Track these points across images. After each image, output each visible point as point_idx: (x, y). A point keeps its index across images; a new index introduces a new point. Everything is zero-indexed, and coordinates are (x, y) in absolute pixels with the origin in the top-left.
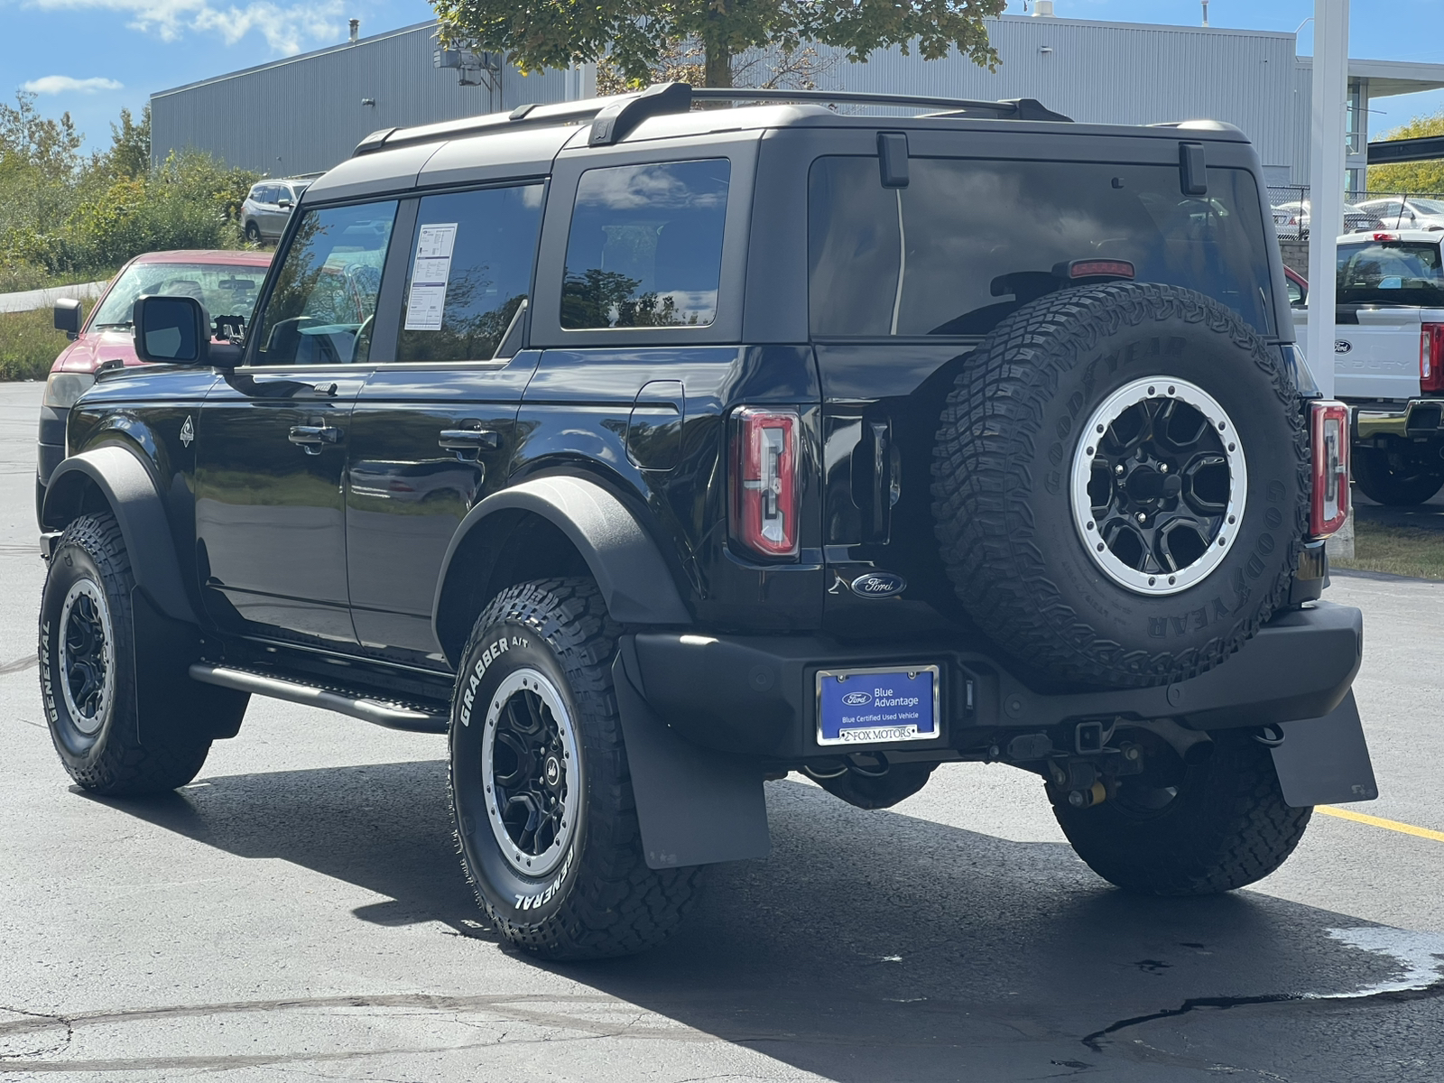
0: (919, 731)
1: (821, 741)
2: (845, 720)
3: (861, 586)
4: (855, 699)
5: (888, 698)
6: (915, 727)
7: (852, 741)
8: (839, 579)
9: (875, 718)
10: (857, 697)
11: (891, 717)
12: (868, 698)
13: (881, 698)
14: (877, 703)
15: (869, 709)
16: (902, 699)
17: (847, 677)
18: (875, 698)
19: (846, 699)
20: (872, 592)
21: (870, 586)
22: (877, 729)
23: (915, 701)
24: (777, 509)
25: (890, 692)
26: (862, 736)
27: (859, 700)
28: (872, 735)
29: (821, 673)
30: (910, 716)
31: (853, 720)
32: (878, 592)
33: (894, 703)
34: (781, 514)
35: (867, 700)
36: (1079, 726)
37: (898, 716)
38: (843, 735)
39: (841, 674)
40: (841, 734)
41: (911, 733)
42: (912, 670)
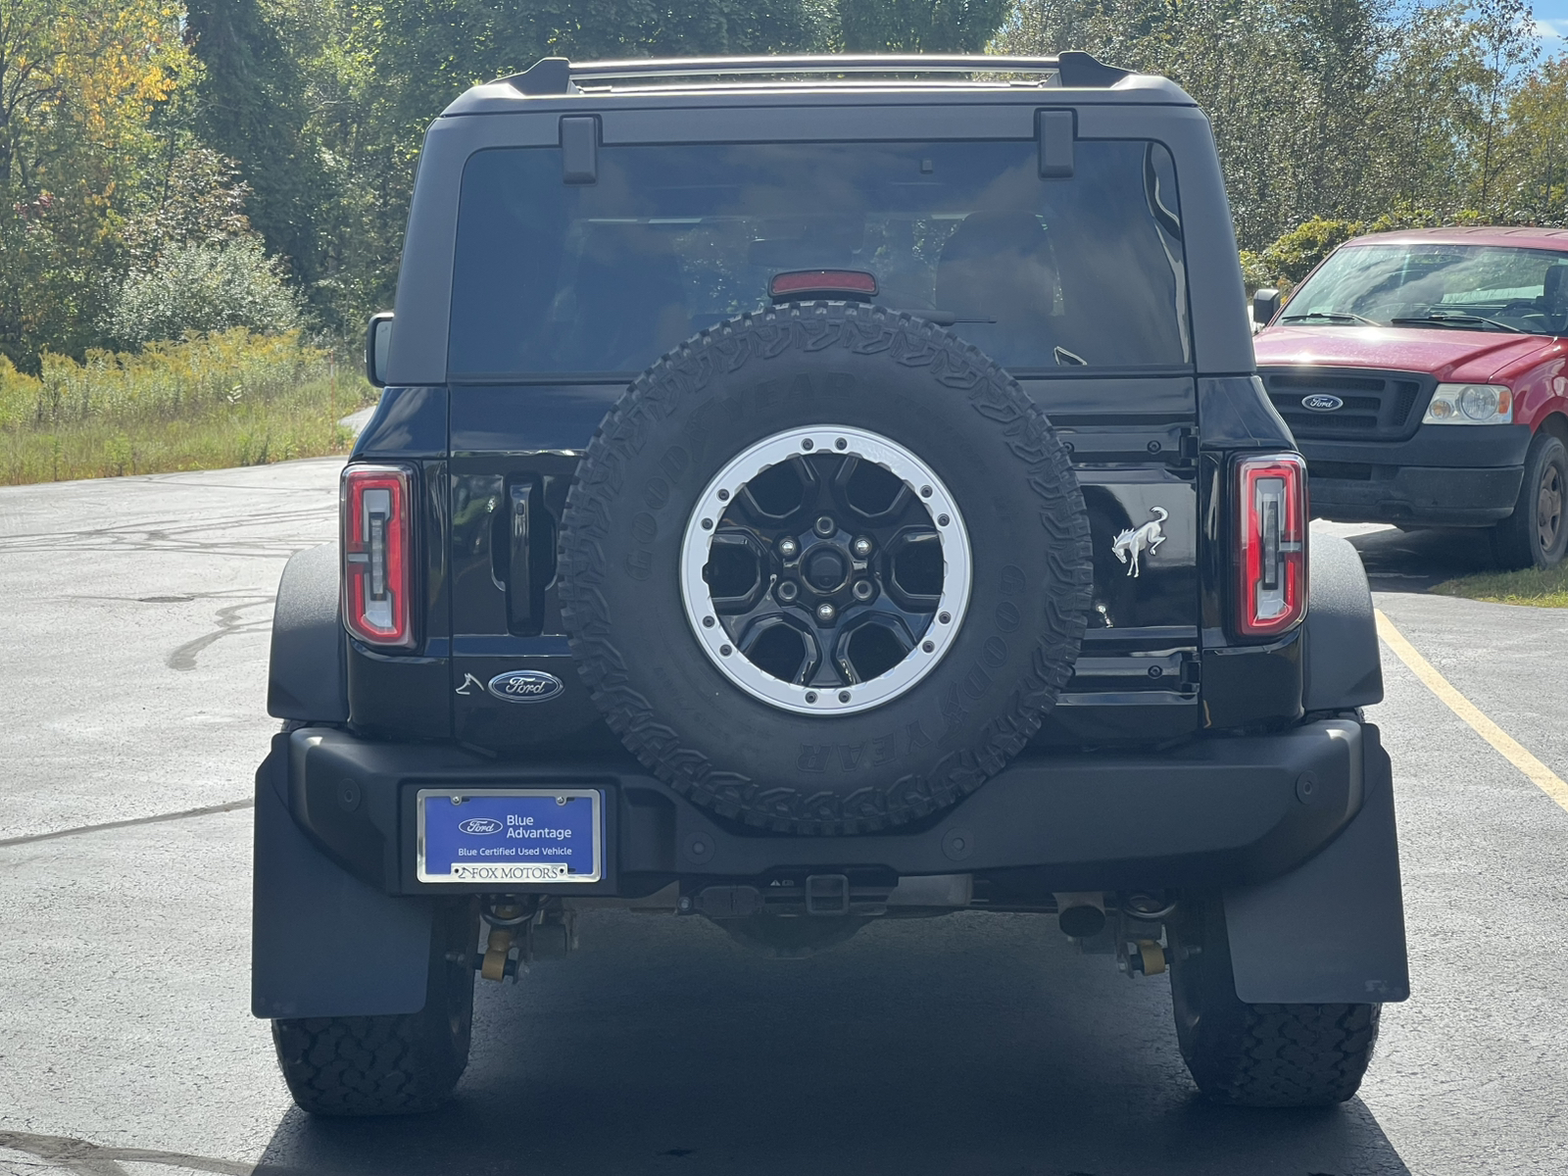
0: (570, 871)
1: (423, 876)
2: (462, 852)
3: (500, 687)
4: (477, 826)
5: (526, 828)
6: (565, 866)
7: (468, 879)
8: (469, 677)
9: (507, 852)
10: (481, 825)
11: (531, 852)
12: (497, 826)
13: (516, 828)
14: (511, 833)
15: (500, 839)
16: (547, 830)
17: (464, 799)
18: (507, 828)
19: (465, 826)
20: (515, 693)
21: (512, 687)
22: (507, 866)
23: (568, 833)
24: (386, 588)
25: (529, 821)
26: (484, 873)
27: (484, 828)
28: (499, 873)
29: (423, 795)
30: (559, 852)
31: (474, 852)
32: (524, 694)
33: (535, 834)
34: (389, 596)
35: (495, 828)
36: (809, 879)
37: (541, 852)
38: (457, 871)
39: (456, 796)
40: (453, 870)
41: (556, 874)
42: (560, 795)
